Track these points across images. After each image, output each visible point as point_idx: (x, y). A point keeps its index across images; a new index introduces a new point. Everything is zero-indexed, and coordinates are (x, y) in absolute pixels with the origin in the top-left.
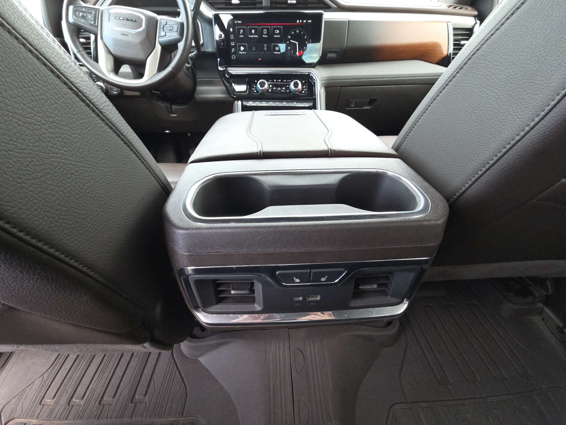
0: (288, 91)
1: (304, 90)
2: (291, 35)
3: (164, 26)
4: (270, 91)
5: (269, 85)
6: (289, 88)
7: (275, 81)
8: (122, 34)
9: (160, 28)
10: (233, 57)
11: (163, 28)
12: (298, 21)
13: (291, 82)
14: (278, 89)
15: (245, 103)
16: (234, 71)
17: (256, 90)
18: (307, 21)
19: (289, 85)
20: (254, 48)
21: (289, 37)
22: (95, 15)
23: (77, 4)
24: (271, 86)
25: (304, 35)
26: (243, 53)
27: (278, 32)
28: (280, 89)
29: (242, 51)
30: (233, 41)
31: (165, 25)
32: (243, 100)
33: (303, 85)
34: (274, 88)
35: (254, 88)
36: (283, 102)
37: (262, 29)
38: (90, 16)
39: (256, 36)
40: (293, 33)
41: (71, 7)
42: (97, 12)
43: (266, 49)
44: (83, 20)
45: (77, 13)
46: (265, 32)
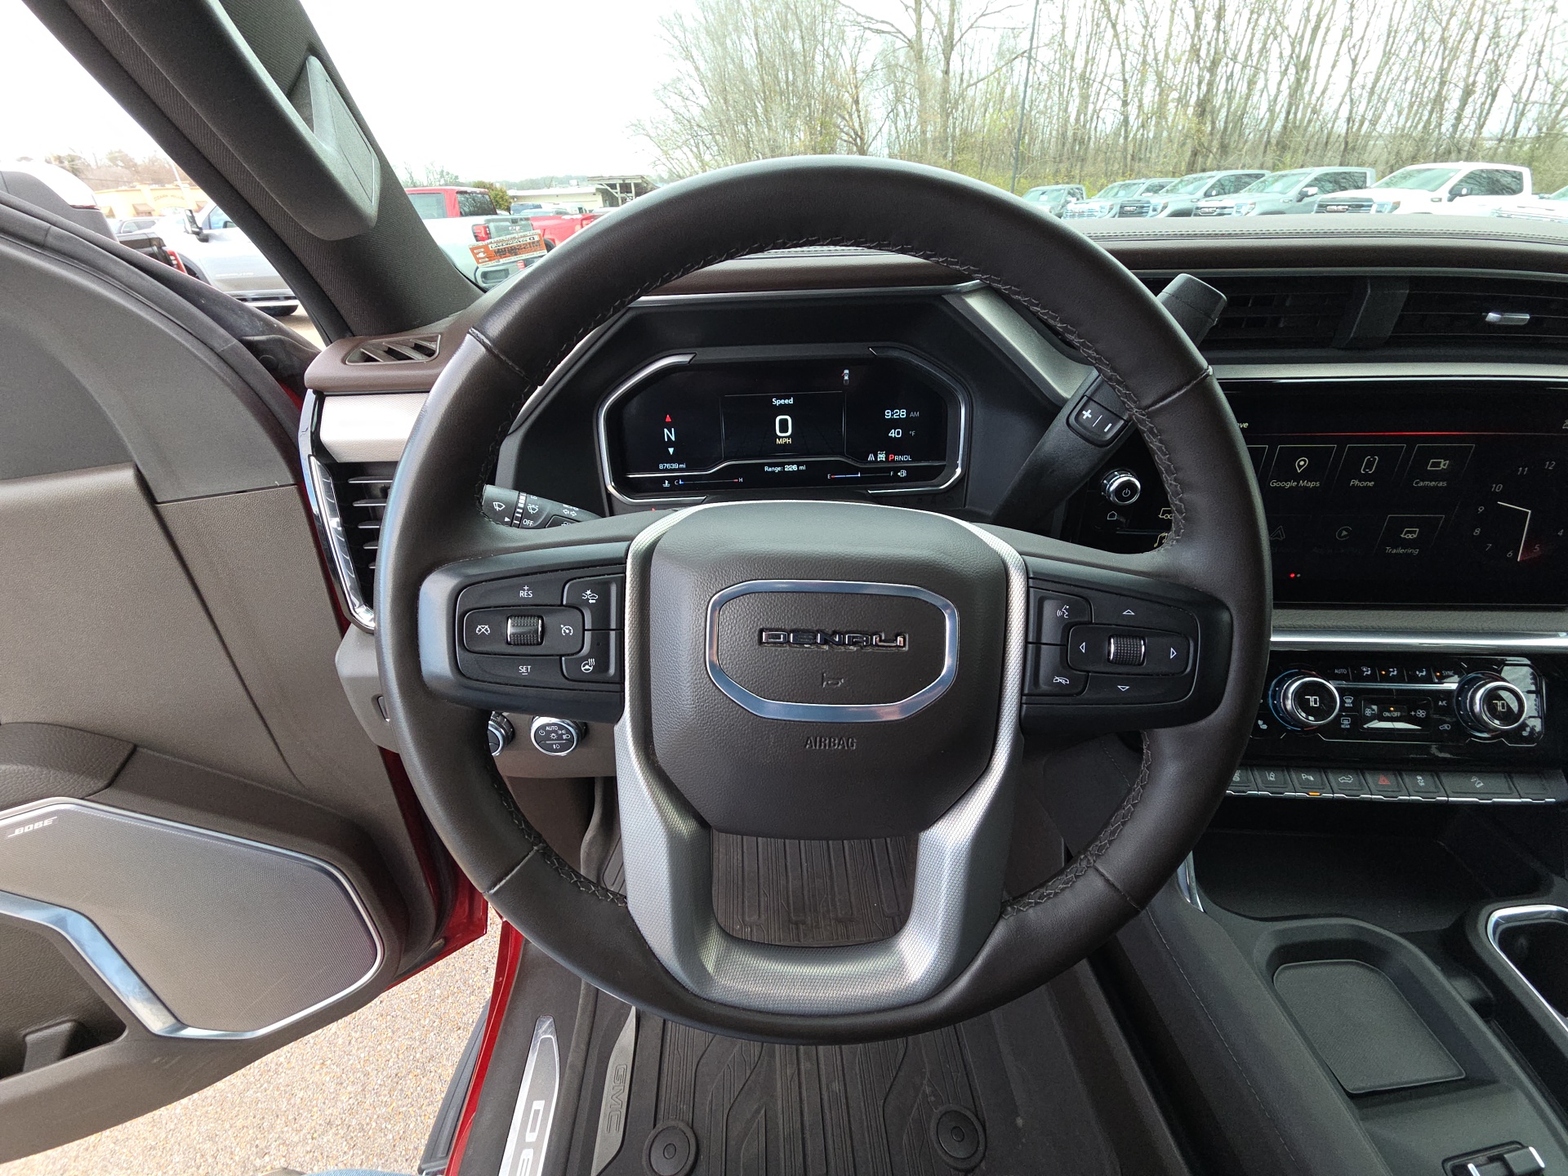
1: (1530, 724)
20: (1279, 529)
22: (601, 609)
37: (1356, 457)
38: (566, 629)
39: (1311, 485)
40: (1523, 471)
41: (436, 590)
42: (614, 589)
43: (1345, 536)
44: (523, 669)
45: (483, 629)
46: (1368, 465)
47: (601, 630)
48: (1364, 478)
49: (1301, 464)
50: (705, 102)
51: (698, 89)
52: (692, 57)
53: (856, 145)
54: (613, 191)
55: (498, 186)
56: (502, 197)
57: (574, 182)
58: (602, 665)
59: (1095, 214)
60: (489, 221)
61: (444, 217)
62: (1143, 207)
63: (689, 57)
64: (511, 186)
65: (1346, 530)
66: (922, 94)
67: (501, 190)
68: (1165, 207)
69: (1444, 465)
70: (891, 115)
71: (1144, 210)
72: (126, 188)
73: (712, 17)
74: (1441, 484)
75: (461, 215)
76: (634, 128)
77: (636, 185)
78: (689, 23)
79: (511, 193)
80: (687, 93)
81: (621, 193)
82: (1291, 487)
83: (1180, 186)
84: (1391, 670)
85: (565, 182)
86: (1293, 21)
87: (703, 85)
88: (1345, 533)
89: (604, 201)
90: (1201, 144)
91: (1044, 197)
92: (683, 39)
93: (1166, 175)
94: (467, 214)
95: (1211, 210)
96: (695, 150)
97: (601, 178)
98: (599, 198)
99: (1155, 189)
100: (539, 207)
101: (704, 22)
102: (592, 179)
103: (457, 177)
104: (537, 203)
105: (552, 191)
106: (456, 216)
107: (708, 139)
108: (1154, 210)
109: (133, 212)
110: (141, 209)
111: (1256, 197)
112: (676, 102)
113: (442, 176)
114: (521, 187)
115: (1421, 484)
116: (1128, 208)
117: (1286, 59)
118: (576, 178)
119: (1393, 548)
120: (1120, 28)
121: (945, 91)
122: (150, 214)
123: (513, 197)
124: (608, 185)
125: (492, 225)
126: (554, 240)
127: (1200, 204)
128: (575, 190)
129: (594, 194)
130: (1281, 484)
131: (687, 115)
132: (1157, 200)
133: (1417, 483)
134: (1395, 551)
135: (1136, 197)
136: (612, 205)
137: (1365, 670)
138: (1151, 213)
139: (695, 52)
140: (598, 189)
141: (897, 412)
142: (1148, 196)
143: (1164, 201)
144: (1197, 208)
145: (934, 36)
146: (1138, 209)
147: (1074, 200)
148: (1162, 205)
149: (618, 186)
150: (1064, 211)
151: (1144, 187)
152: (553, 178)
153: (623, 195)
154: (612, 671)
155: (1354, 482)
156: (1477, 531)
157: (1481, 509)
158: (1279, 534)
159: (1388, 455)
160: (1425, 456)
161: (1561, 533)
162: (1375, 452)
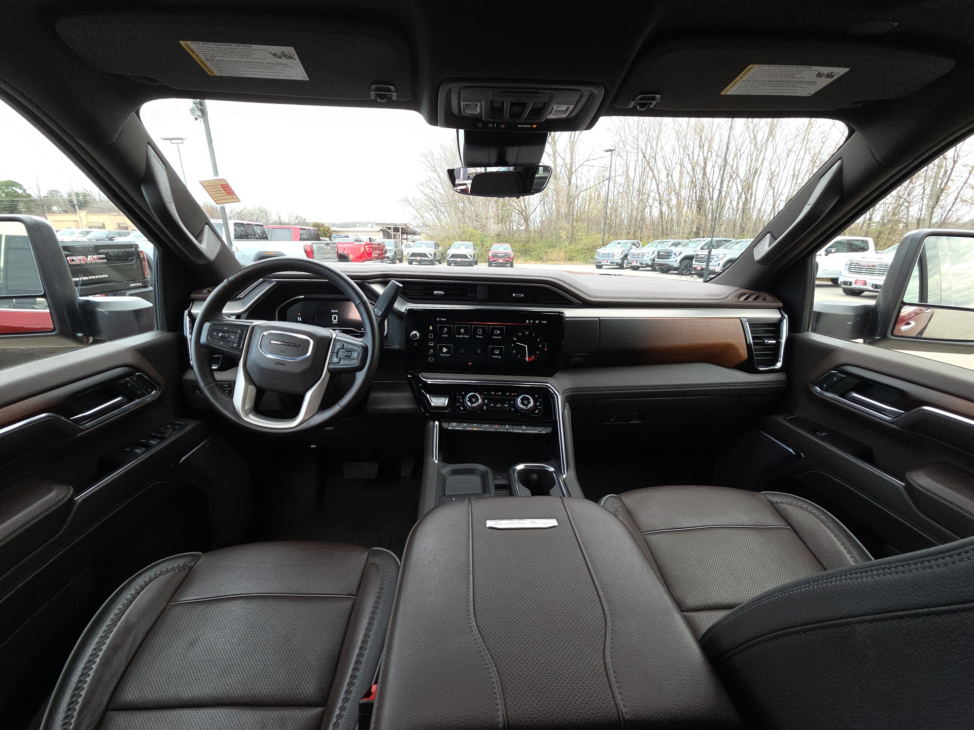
0: (513, 409)
1: (538, 409)
2: (517, 336)
3: (338, 350)
4: (485, 408)
5: (483, 399)
6: (515, 405)
7: (493, 393)
8: (276, 363)
9: (332, 352)
10: (431, 360)
11: (337, 353)
12: (527, 321)
13: (518, 396)
14: (497, 406)
15: (445, 425)
16: (431, 379)
17: (464, 407)
18: (540, 322)
19: (515, 401)
20: (462, 349)
21: (515, 339)
22: (241, 335)
23: (218, 321)
24: (486, 402)
25: (536, 337)
26: (446, 355)
27: (499, 332)
28: (500, 406)
29: (444, 353)
30: (431, 340)
31: (340, 349)
32: (441, 420)
33: (535, 401)
34: (492, 405)
35: (460, 402)
36: (506, 425)
37: (476, 329)
38: (233, 337)
39: (466, 336)
40: (520, 334)
41: (207, 325)
42: (245, 331)
43: (480, 352)
44: (221, 343)
45: (215, 333)
46: (480, 332)
47: (240, 338)
48: (479, 335)
49: (462, 330)
50: (442, 191)
51: (439, 185)
52: (437, 171)
53: (523, 215)
54: (389, 231)
55: (326, 225)
56: (328, 231)
57: (370, 225)
58: (239, 345)
59: (645, 255)
60: (313, 243)
61: (291, 240)
62: (669, 253)
63: (436, 171)
64: (334, 225)
65: (480, 350)
66: (557, 195)
67: (328, 227)
68: (680, 254)
70: (542, 202)
71: (670, 254)
72: (116, 214)
73: (448, 154)
74: (500, 338)
75: (301, 239)
76: (404, 201)
77: (402, 228)
78: (436, 156)
79: (333, 229)
80: (433, 187)
81: (394, 232)
82: (461, 337)
83: (690, 243)
85: (365, 224)
86: (742, 172)
87: (441, 184)
89: (384, 235)
90: (701, 225)
91: (619, 245)
92: (432, 163)
93: (683, 238)
94: (304, 240)
95: (703, 256)
96: (436, 213)
97: (385, 224)
98: (381, 234)
99: (676, 245)
100: (347, 237)
101: (444, 156)
102: (377, 224)
103: (305, 219)
104: (346, 235)
105: (356, 229)
106: (298, 240)
107: (443, 209)
108: (675, 254)
109: (117, 226)
110: (122, 225)
111: (725, 251)
112: (428, 191)
113: (297, 218)
114: (340, 226)
115: (495, 337)
116: (662, 253)
117: (740, 191)
118: (371, 223)
119: (494, 356)
120: (655, 171)
121: (569, 193)
122: (127, 228)
123: (334, 231)
124: (386, 228)
125: (314, 246)
126: (348, 254)
127: (698, 253)
128: (370, 229)
129: (379, 232)
131: (433, 197)
132: (676, 250)
133: (493, 337)
135: (667, 248)
136: (388, 238)
138: (673, 256)
139: (438, 169)
140: (381, 230)
142: (673, 248)
143: (681, 251)
144: (696, 255)
145: (563, 169)
146: (667, 254)
147: (635, 247)
148: (679, 253)
149: (392, 228)
150: (629, 252)
151: (670, 244)
152: (357, 222)
153: (395, 233)
154: (241, 347)
155: (477, 336)
156: (514, 352)
157: (513, 345)
158: (462, 351)
159: (484, 329)
160: (493, 329)
161: (538, 352)
162: (480, 328)
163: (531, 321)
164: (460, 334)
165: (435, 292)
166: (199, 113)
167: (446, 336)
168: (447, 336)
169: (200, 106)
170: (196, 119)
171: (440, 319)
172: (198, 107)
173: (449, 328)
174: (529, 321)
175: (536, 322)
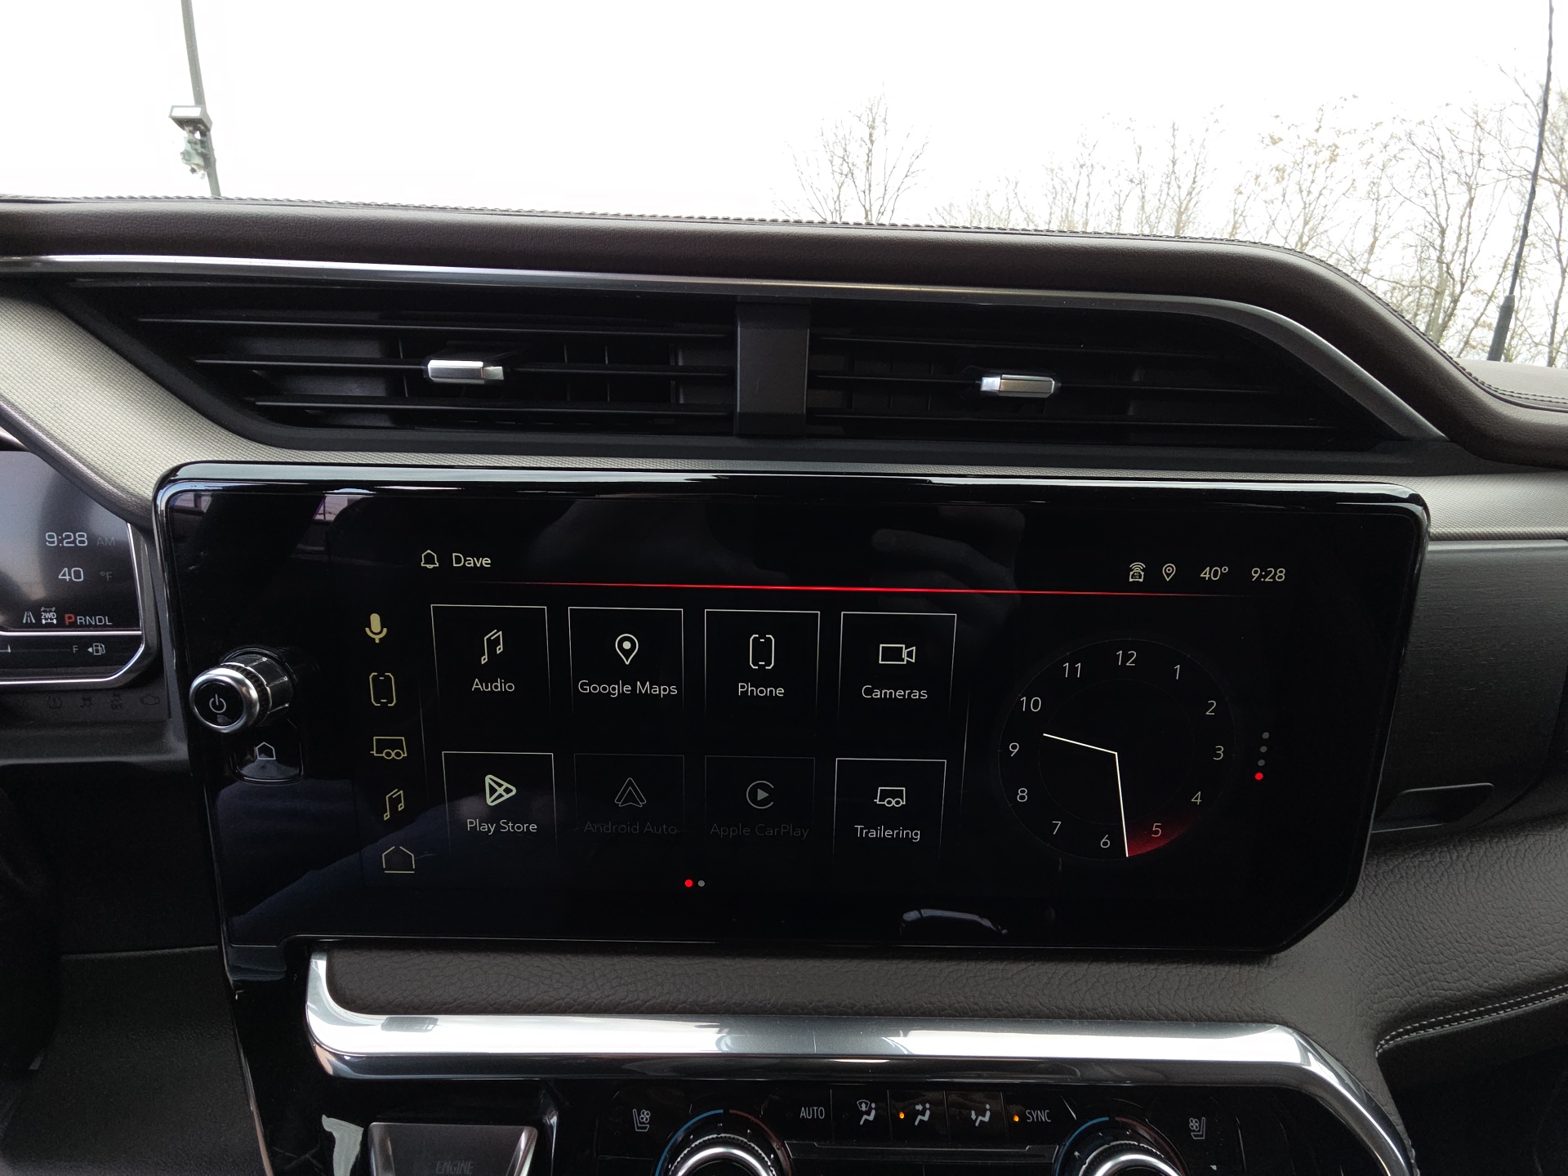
2: (1049, 686)
7: (871, 1119)
12: (1138, 571)
18: (1236, 574)
20: (630, 787)
25: (1196, 688)
26: (506, 828)
29: (490, 815)
30: (391, 722)
37: (731, 635)
39: (660, 691)
40: (1073, 670)
43: (765, 802)
46: (762, 652)
48: (760, 679)
49: (627, 645)
65: (765, 788)
69: (910, 655)
74: (916, 695)
82: (622, 695)
84: (919, 1107)
88: (762, 795)
115: (877, 694)
119: (869, 828)
130: (600, 689)
133: (869, 692)
134: (873, 834)
137: (864, 1108)
141: (68, 537)
155: (743, 687)
156: (1023, 794)
157: (1014, 749)
158: (631, 794)
159: (793, 634)
160: (866, 635)
161: (1197, 799)
162: (762, 624)
163: (1169, 570)
164: (614, 670)
165: (434, 364)
166: (199, 160)
167: (499, 686)
168: (511, 687)
169: (202, 147)
170: (193, 171)
171: (445, 560)
172: (196, 150)
173: (520, 629)
174: (1153, 572)
175: (1206, 574)
